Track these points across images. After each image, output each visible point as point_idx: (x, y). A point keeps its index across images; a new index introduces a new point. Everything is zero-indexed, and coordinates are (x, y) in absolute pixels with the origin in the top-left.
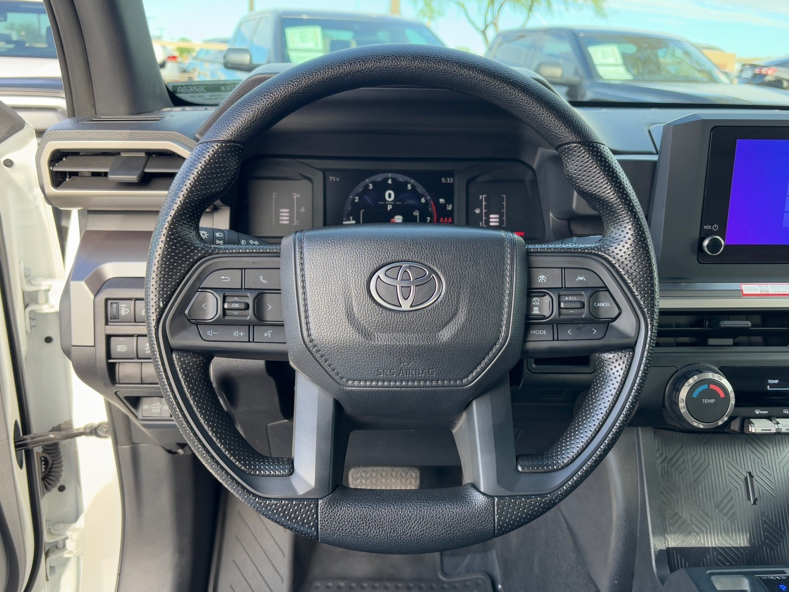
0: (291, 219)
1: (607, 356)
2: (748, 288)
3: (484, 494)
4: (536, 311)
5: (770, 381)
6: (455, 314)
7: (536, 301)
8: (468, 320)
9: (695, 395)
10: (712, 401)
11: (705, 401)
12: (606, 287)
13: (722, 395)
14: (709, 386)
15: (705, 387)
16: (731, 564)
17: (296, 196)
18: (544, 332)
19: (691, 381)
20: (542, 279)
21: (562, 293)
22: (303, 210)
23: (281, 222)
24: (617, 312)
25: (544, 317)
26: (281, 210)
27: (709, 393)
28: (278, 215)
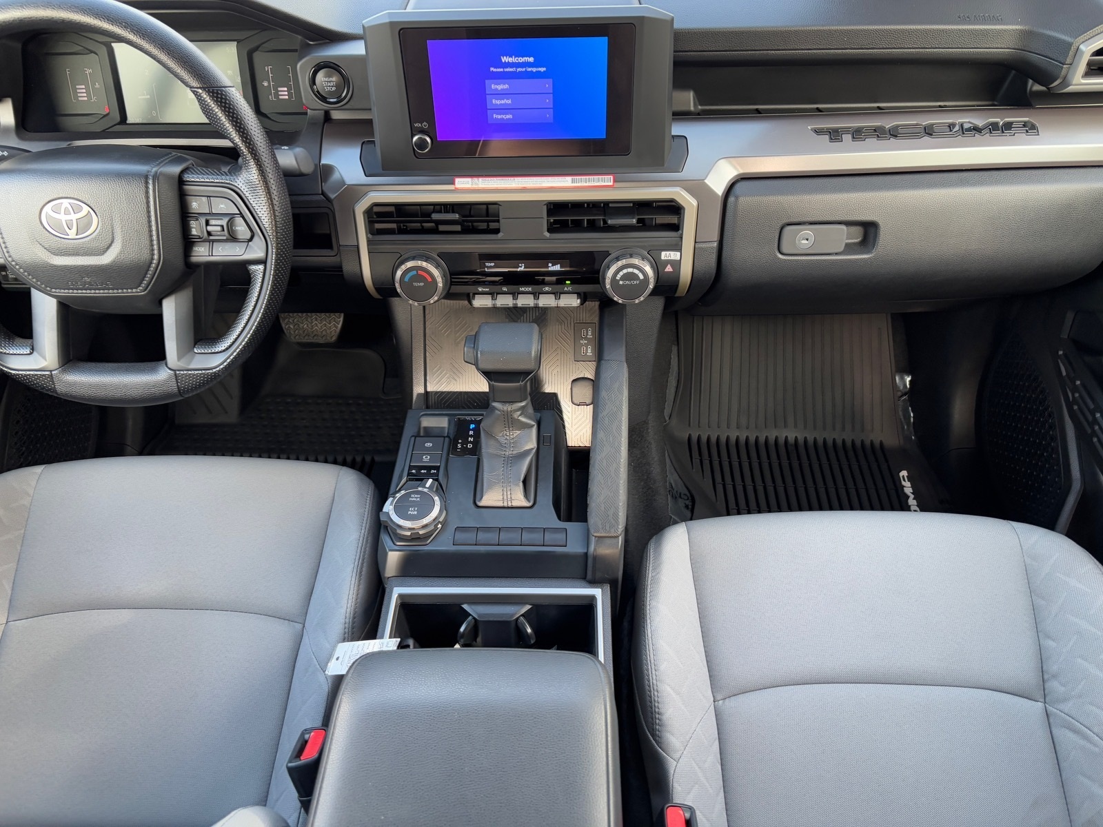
0: (89, 95)
1: (253, 267)
2: (462, 183)
3: (170, 369)
4: (194, 232)
5: (487, 264)
6: (112, 242)
7: (193, 224)
8: (124, 246)
9: (406, 279)
10: (422, 284)
11: (415, 284)
12: (241, 214)
13: (430, 279)
14: (417, 272)
15: (414, 272)
16: (469, 408)
17: (88, 71)
18: (203, 249)
19: (403, 267)
20: (196, 205)
21: (208, 218)
22: (97, 86)
23: (80, 99)
24: (248, 235)
25: (200, 238)
26: (77, 87)
27: (418, 278)
28: (76, 93)
